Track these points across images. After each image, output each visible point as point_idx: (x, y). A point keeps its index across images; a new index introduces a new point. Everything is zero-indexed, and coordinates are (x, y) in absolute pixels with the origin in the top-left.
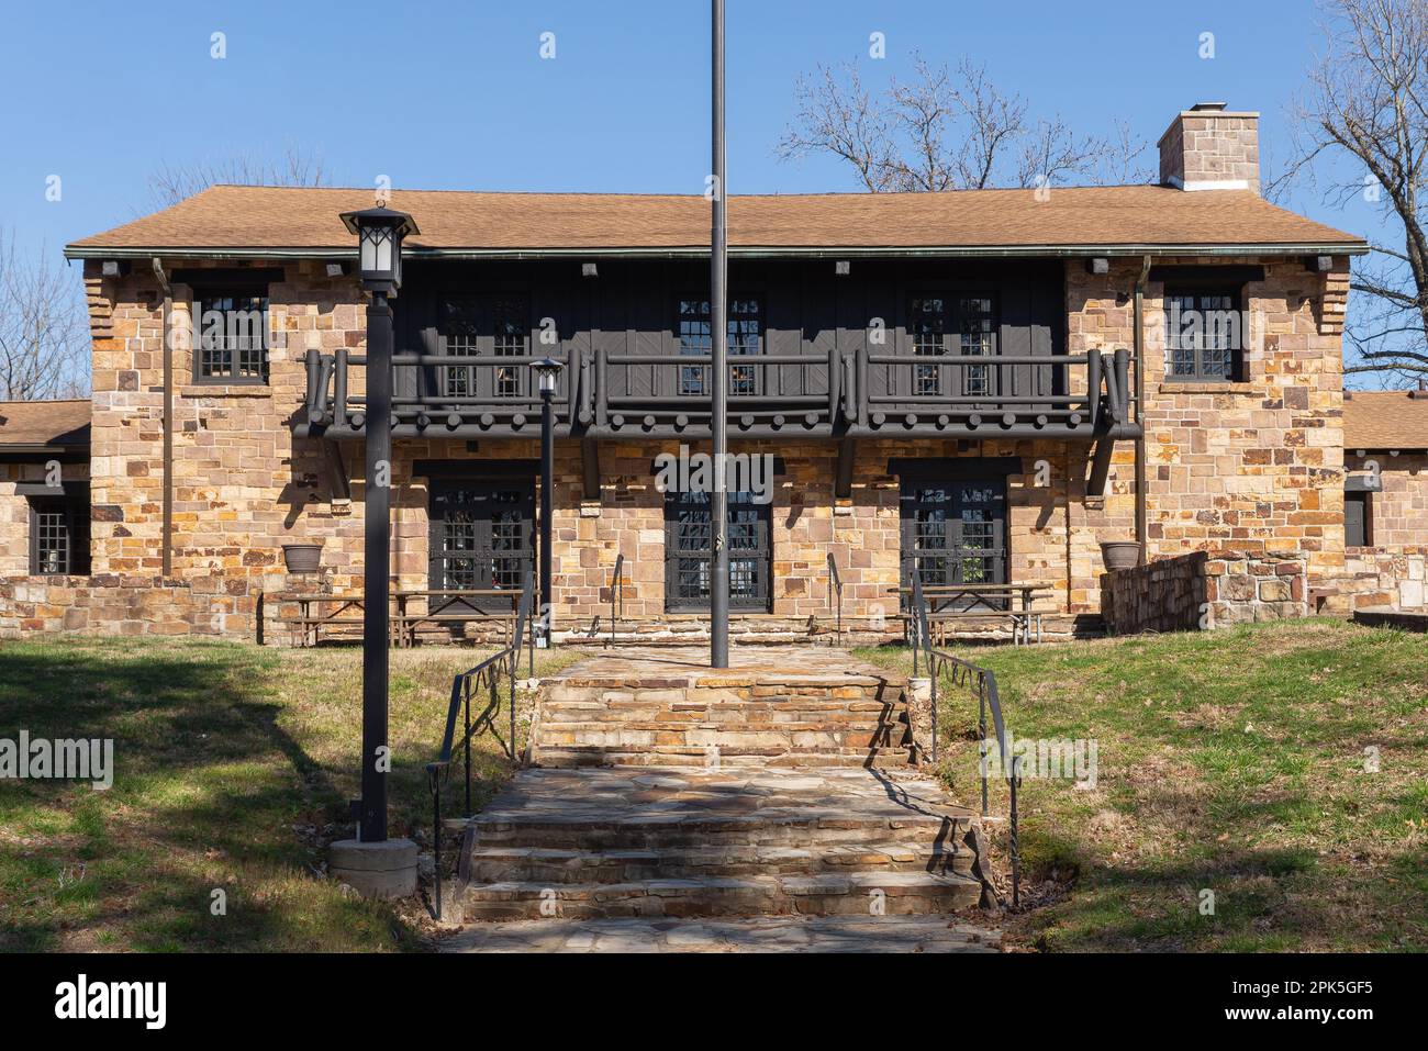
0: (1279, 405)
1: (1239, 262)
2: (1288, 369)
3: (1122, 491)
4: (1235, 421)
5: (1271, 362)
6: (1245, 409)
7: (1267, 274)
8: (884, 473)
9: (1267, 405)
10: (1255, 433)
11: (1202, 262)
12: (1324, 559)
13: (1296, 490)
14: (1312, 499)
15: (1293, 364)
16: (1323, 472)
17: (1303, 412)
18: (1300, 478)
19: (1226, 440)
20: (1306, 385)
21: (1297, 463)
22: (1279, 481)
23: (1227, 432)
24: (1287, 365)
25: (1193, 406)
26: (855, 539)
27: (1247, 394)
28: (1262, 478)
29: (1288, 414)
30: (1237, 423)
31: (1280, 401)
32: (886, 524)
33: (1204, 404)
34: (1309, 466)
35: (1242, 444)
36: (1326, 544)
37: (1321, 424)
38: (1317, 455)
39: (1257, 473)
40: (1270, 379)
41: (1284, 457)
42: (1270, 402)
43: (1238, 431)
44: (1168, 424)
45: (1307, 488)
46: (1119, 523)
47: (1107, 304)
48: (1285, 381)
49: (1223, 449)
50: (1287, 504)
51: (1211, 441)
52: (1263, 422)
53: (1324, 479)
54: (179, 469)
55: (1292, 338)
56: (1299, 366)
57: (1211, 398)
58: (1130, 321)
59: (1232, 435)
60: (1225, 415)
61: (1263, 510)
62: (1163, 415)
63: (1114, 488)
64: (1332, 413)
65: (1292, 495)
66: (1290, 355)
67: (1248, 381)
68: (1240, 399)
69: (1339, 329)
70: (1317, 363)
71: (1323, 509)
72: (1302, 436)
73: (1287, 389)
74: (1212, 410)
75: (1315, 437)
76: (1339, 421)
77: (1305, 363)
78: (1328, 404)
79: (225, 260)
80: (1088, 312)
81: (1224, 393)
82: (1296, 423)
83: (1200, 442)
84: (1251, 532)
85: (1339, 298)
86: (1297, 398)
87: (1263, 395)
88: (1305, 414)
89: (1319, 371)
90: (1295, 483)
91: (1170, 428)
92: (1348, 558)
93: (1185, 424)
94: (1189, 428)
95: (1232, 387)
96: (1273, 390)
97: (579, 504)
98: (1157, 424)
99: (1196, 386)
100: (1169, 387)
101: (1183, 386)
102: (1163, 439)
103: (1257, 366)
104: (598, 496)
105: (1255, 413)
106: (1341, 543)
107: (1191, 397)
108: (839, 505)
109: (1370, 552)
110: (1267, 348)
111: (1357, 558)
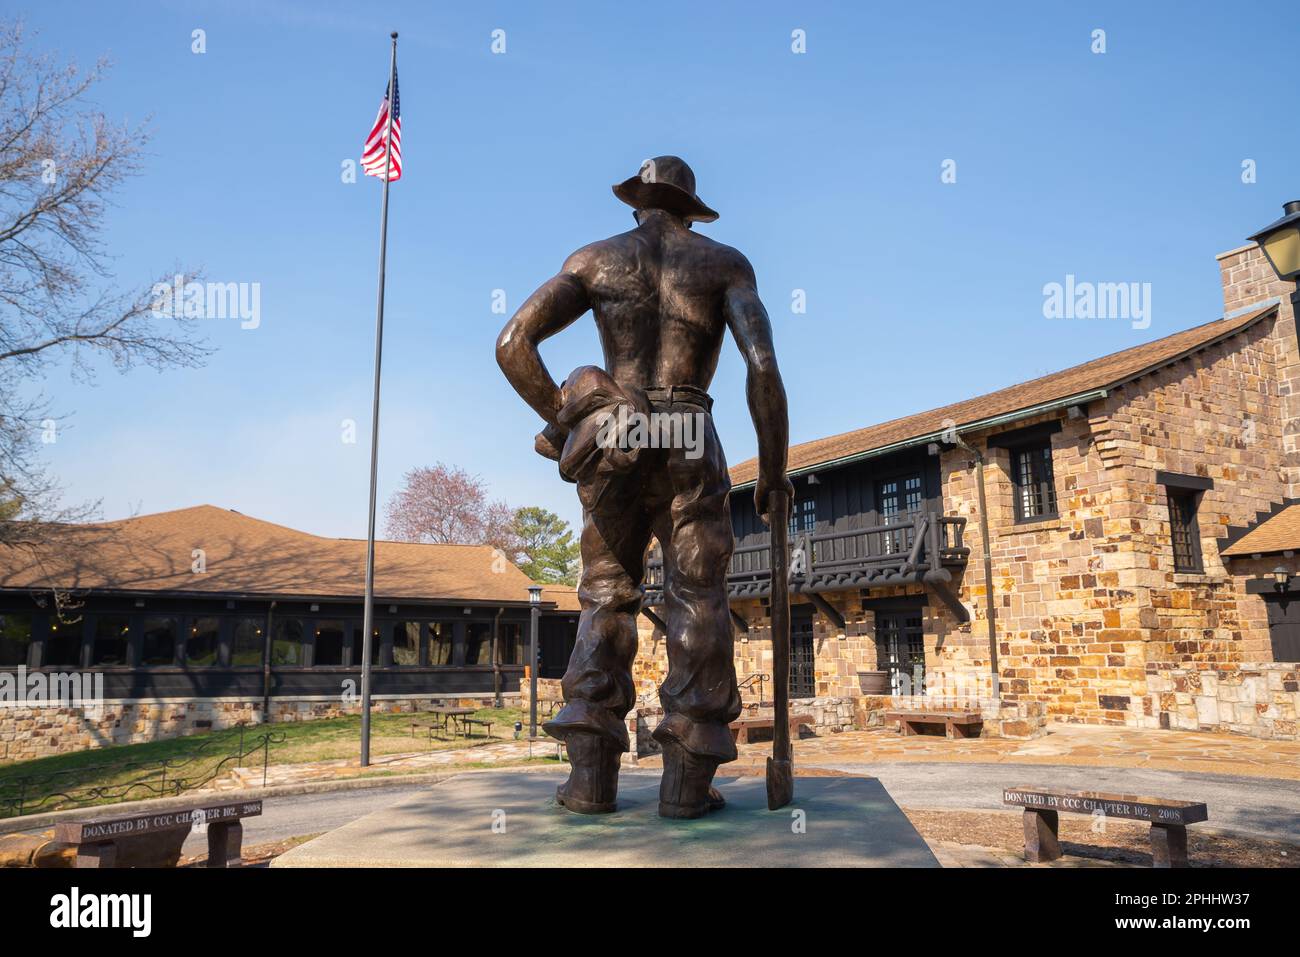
0: (1081, 536)
1: (1044, 419)
2: (1087, 504)
3: (981, 617)
4: (1051, 554)
5: (1073, 500)
6: (1058, 542)
7: (1063, 426)
8: (860, 610)
9: (1073, 537)
10: (1065, 562)
11: (1020, 425)
12: (1129, 674)
13: (1100, 611)
14: (1113, 617)
15: (1088, 498)
16: (1120, 593)
17: (1100, 540)
18: (1102, 599)
19: (1046, 570)
20: (1100, 515)
21: (1100, 586)
22: (1086, 603)
23: (1045, 563)
24: (1084, 500)
25: (1022, 544)
26: (847, 655)
27: (1058, 529)
28: (1073, 600)
29: (1090, 541)
30: (1052, 555)
31: (1082, 532)
32: (863, 646)
33: (1028, 542)
34: (1108, 588)
35: (1058, 572)
36: (1128, 660)
37: (1115, 549)
38: (1112, 577)
39: (1070, 597)
40: (1073, 514)
41: (1090, 581)
42: (1075, 534)
43: (1054, 561)
44: (1006, 560)
45: (1109, 608)
46: (982, 643)
47: (962, 473)
48: (1084, 514)
49: (1045, 578)
50: (1095, 623)
51: (1036, 572)
52: (1070, 551)
53: (1120, 599)
55: (1086, 476)
56: (1093, 499)
57: (1034, 535)
58: (976, 481)
59: (1050, 565)
60: (1044, 549)
61: (1077, 629)
62: (1002, 553)
63: (977, 615)
64: (1124, 538)
65: (1098, 615)
66: (1084, 491)
67: (1058, 518)
68: (1053, 534)
69: (1119, 462)
70: (1107, 495)
71: (1124, 627)
72: (1102, 561)
73: (1087, 521)
74: (1035, 545)
75: (1111, 561)
76: (1129, 544)
77: (1097, 496)
78: (1119, 530)
80: (953, 480)
81: (1041, 530)
82: (1097, 550)
83: (1028, 573)
84: (1070, 649)
85: (1106, 437)
86: (1095, 528)
87: (1068, 529)
88: (1101, 542)
89: (1109, 501)
90: (1099, 605)
91: (1008, 564)
92: (1148, 673)
93: (1019, 559)
94: (1021, 563)
95: (1044, 525)
96: (1076, 523)
97: (741, 635)
98: (1001, 561)
99: (1020, 528)
100: (1004, 530)
101: (1011, 529)
102: (1004, 573)
103: (1061, 504)
104: (747, 630)
105: (1065, 545)
106: (1141, 659)
107: (1020, 537)
108: (840, 633)
109: (1166, 667)
110: (1067, 489)
111: (1155, 673)
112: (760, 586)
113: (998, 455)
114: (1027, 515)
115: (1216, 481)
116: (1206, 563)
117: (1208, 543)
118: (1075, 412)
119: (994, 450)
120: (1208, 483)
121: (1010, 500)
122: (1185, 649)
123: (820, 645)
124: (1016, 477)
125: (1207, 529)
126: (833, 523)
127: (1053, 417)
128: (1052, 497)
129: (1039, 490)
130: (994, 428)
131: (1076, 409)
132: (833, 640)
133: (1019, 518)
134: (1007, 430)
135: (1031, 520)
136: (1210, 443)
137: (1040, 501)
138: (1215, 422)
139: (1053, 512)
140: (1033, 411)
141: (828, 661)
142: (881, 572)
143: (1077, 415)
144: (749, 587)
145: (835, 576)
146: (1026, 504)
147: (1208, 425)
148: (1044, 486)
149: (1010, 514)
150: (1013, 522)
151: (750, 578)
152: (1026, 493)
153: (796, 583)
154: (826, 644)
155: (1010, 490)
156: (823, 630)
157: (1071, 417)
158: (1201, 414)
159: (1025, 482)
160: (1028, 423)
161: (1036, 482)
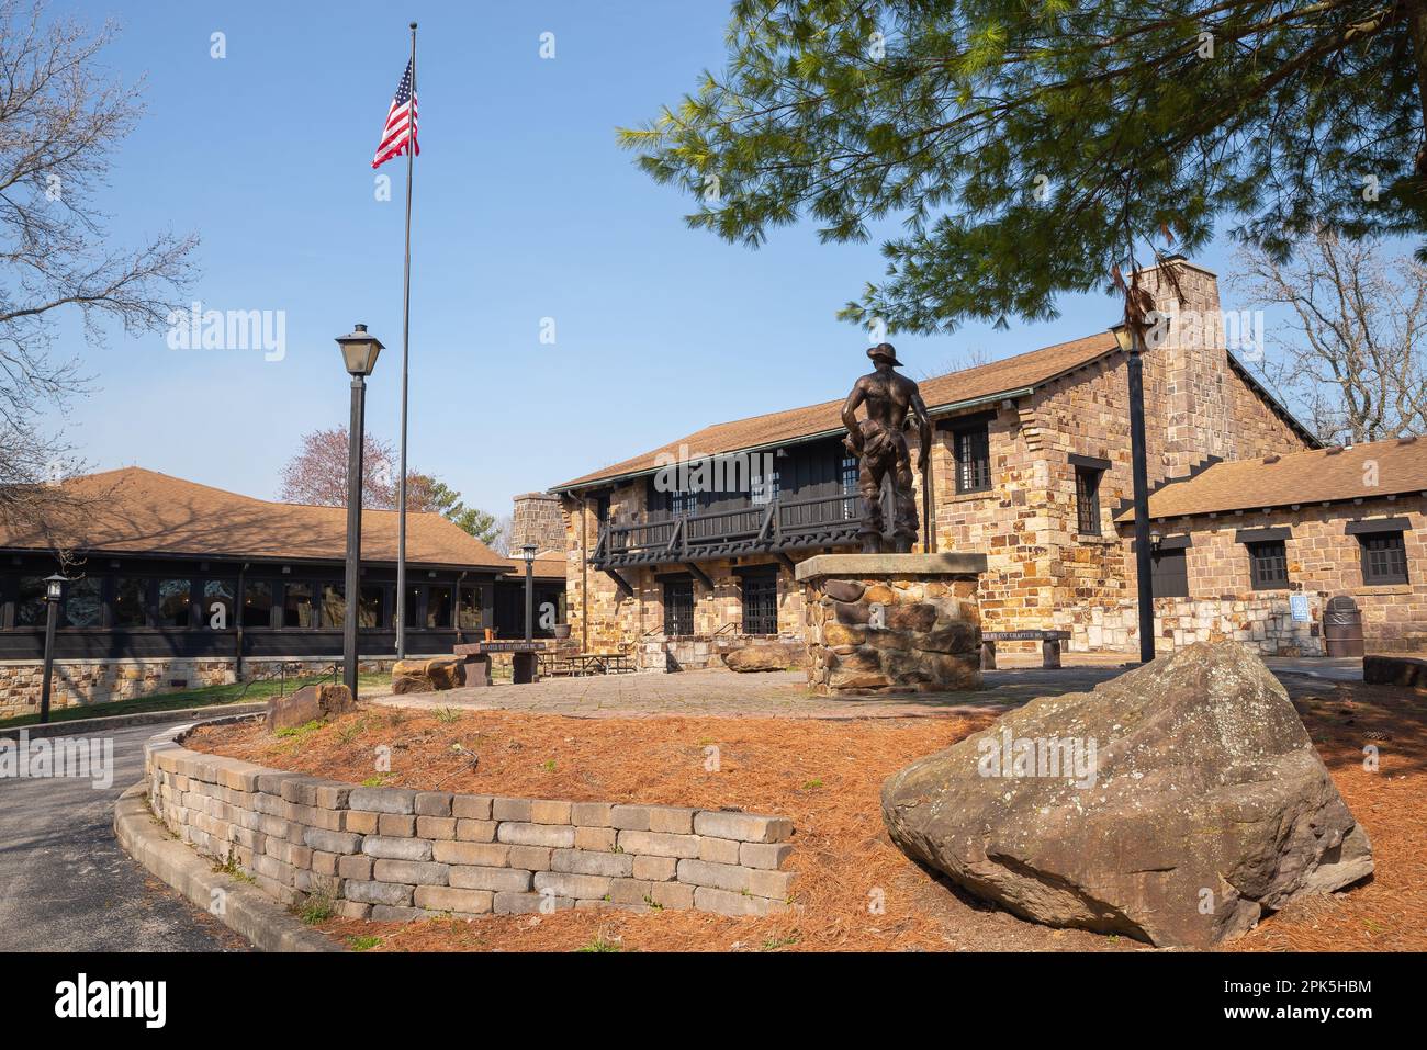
0: (1009, 504)
1: (983, 409)
2: (1014, 479)
5: (1003, 475)
6: (991, 508)
7: (998, 415)
9: (1003, 505)
10: (996, 525)
11: (963, 413)
12: (1040, 612)
13: (1021, 563)
14: (1031, 568)
15: (1016, 474)
16: (1036, 549)
17: (1023, 507)
18: (1023, 554)
19: (981, 532)
20: (1024, 488)
21: (1022, 544)
22: (1011, 558)
23: (980, 526)
24: (1012, 475)
25: (962, 510)
27: (991, 499)
28: (1000, 556)
29: (1016, 509)
30: (986, 519)
31: (1010, 501)
33: (967, 509)
34: (1028, 545)
35: (989, 533)
36: (1040, 601)
37: (1034, 515)
38: (1032, 537)
39: (998, 553)
40: (1003, 486)
41: (1014, 540)
42: (1004, 502)
43: (987, 524)
44: (948, 524)
45: (1028, 561)
48: (1012, 487)
49: (979, 538)
50: (1016, 573)
51: (972, 533)
52: (1000, 517)
53: (1037, 554)
54: (589, 585)
55: (1014, 456)
56: (1020, 475)
57: (971, 503)
59: (984, 527)
60: (979, 514)
61: (1003, 578)
62: (945, 518)
64: (1041, 506)
65: (1019, 567)
66: (1013, 468)
67: (992, 490)
68: (987, 502)
69: (1040, 445)
70: (1030, 472)
71: (1038, 576)
72: (1024, 524)
73: (1013, 492)
74: (972, 511)
75: (1031, 524)
76: (1045, 510)
77: (1022, 472)
78: (1038, 499)
79: (598, 486)
81: (978, 499)
82: (1021, 515)
83: (966, 535)
84: (997, 595)
85: (1031, 425)
86: (1019, 498)
87: (1000, 498)
88: (1025, 509)
89: (1032, 477)
90: (1021, 559)
91: (950, 527)
92: (1055, 610)
93: (958, 523)
94: (960, 526)
95: (980, 495)
96: (1005, 494)
97: (707, 593)
98: (943, 524)
99: (961, 497)
100: (947, 499)
101: (953, 498)
102: (946, 535)
103: (994, 478)
104: (712, 589)
105: (996, 511)
106: (1050, 600)
107: (960, 504)
108: (801, 588)
109: (1068, 605)
110: (1000, 466)
111: (1060, 610)
112: (731, 547)
113: (945, 437)
114: (966, 487)
115: (1114, 462)
116: (1103, 528)
117: (1105, 512)
118: (1008, 405)
119: (942, 432)
120: (1108, 464)
121: (953, 474)
122: (1084, 593)
123: (783, 600)
124: (958, 455)
125: (1105, 501)
126: (796, 492)
127: (990, 408)
128: (987, 472)
129: (977, 467)
130: (942, 414)
131: (1009, 401)
132: (795, 594)
133: (960, 490)
134: (953, 415)
135: (969, 491)
136: (1111, 432)
137: (977, 474)
138: (1116, 415)
139: (988, 485)
140: (976, 402)
141: (791, 613)
142: (844, 533)
143: (1009, 407)
144: (720, 549)
145: (802, 538)
146: (966, 478)
147: (1110, 417)
148: (981, 463)
149: (953, 486)
150: (955, 492)
151: (721, 540)
152: (966, 469)
153: (766, 543)
154: (788, 599)
155: (953, 466)
156: (786, 586)
157: (1005, 408)
158: (1105, 408)
159: (965, 459)
160: (970, 411)
161: (975, 459)
